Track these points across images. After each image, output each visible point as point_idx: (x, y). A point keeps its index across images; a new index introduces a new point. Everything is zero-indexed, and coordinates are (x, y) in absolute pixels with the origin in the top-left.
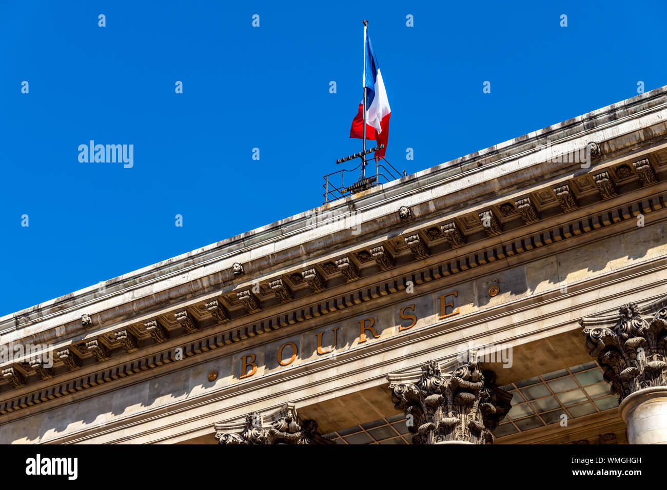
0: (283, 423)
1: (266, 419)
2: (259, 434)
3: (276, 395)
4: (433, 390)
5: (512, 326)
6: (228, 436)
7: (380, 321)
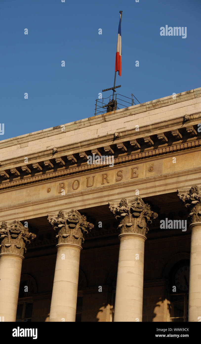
0: (71, 217)
1: (66, 214)
2: (63, 220)
3: (71, 203)
4: (124, 211)
5: (155, 187)
6: (52, 220)
7: (110, 176)
